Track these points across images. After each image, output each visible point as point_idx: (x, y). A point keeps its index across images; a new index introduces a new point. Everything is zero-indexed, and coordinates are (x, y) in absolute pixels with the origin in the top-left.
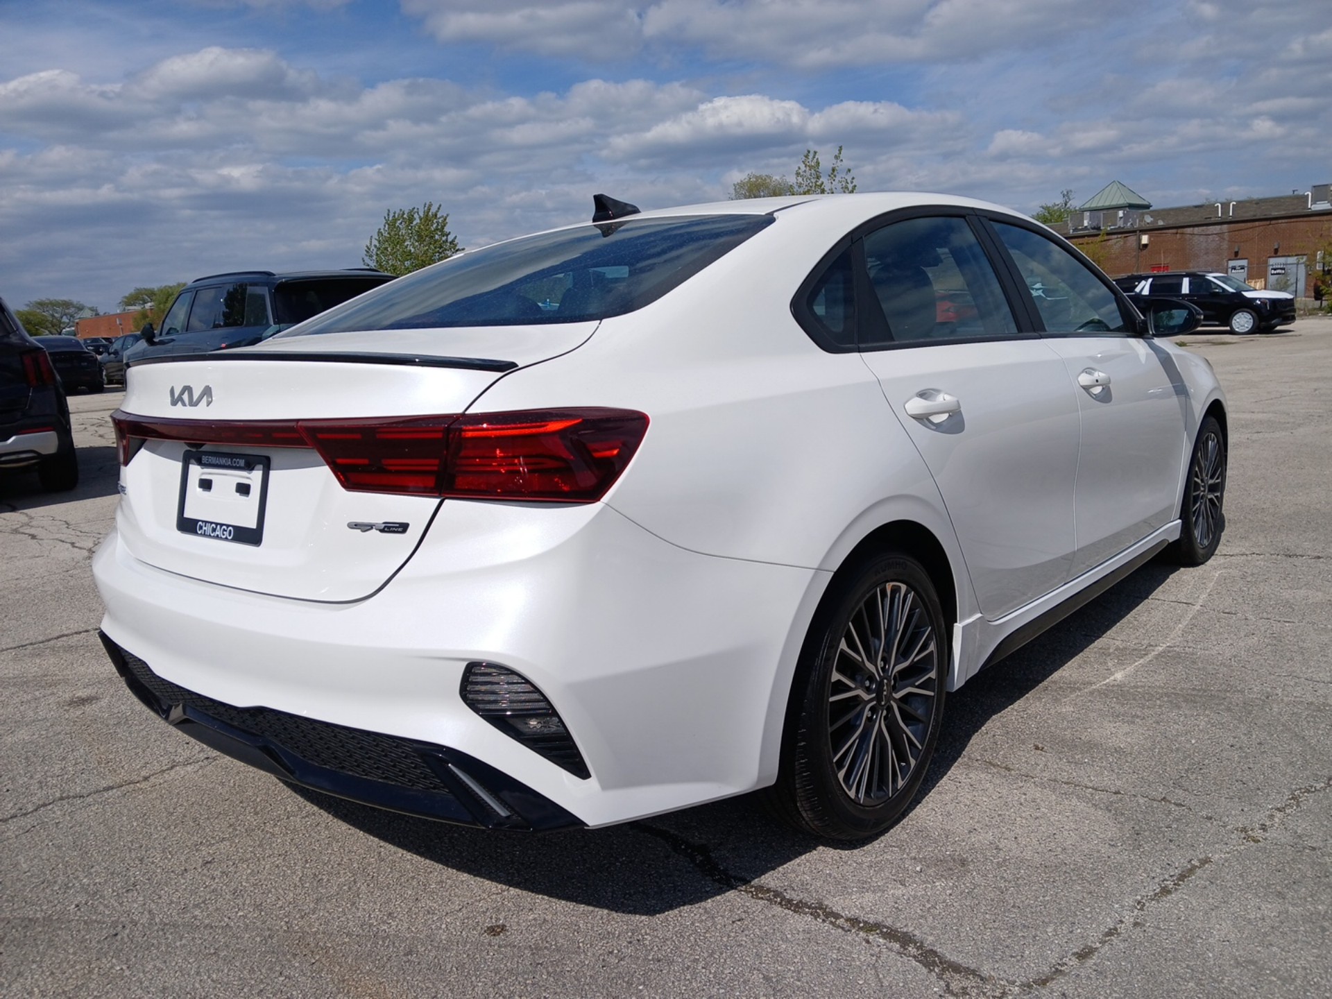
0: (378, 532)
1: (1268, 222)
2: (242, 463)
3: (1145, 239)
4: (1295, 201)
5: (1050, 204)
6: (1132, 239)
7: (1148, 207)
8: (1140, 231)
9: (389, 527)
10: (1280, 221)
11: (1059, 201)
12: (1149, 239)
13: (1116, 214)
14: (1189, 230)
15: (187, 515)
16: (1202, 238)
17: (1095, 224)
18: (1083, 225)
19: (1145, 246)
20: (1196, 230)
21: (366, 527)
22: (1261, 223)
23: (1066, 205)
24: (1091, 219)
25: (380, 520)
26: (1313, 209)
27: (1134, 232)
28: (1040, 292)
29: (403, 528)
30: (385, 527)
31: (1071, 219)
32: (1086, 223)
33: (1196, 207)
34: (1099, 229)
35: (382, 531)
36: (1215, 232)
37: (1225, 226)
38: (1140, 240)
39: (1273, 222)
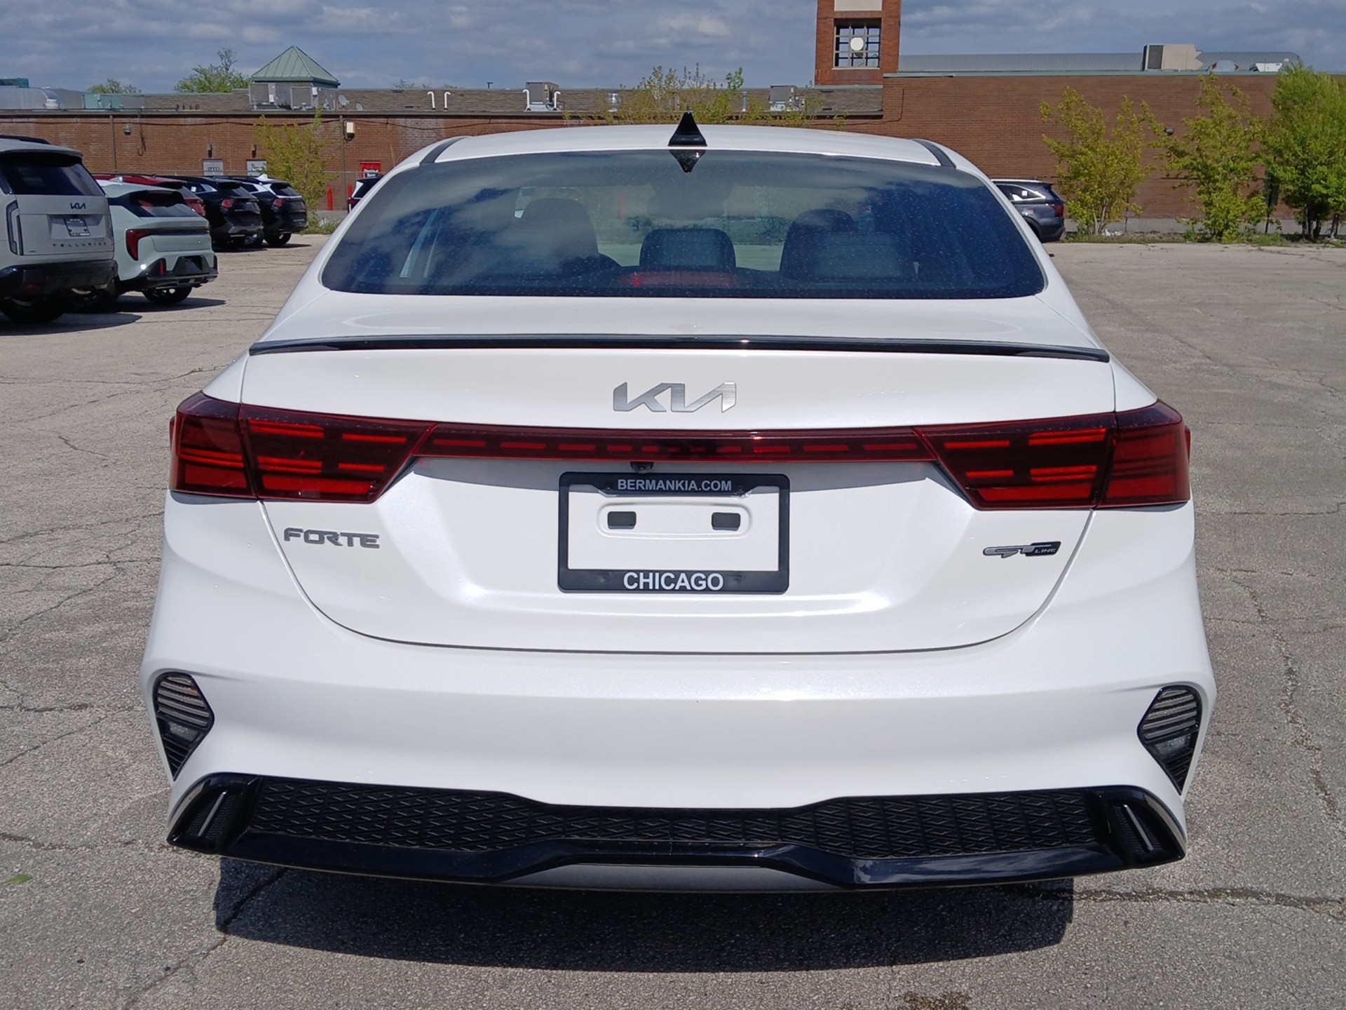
0: (1024, 555)
1: (487, 121)
2: (727, 486)
3: (350, 127)
4: (502, 97)
5: (206, 66)
6: (334, 124)
7: (335, 85)
8: (344, 116)
9: (1040, 549)
10: (500, 121)
11: (218, 63)
12: (355, 128)
13: (310, 91)
14: (401, 121)
15: (573, 564)
16: (416, 133)
17: (282, 102)
18: (268, 101)
19: (351, 136)
20: (410, 122)
21: (1005, 552)
22: (481, 121)
23: (227, 69)
24: (277, 94)
25: (1027, 541)
26: (532, 110)
27: (337, 116)
28: (267, 188)
29: (1051, 548)
30: (1036, 549)
31: (252, 92)
32: (272, 100)
33: (395, 91)
34: (288, 107)
35: (1028, 554)
36: (430, 127)
37: (441, 120)
38: (345, 128)
39: (492, 121)
